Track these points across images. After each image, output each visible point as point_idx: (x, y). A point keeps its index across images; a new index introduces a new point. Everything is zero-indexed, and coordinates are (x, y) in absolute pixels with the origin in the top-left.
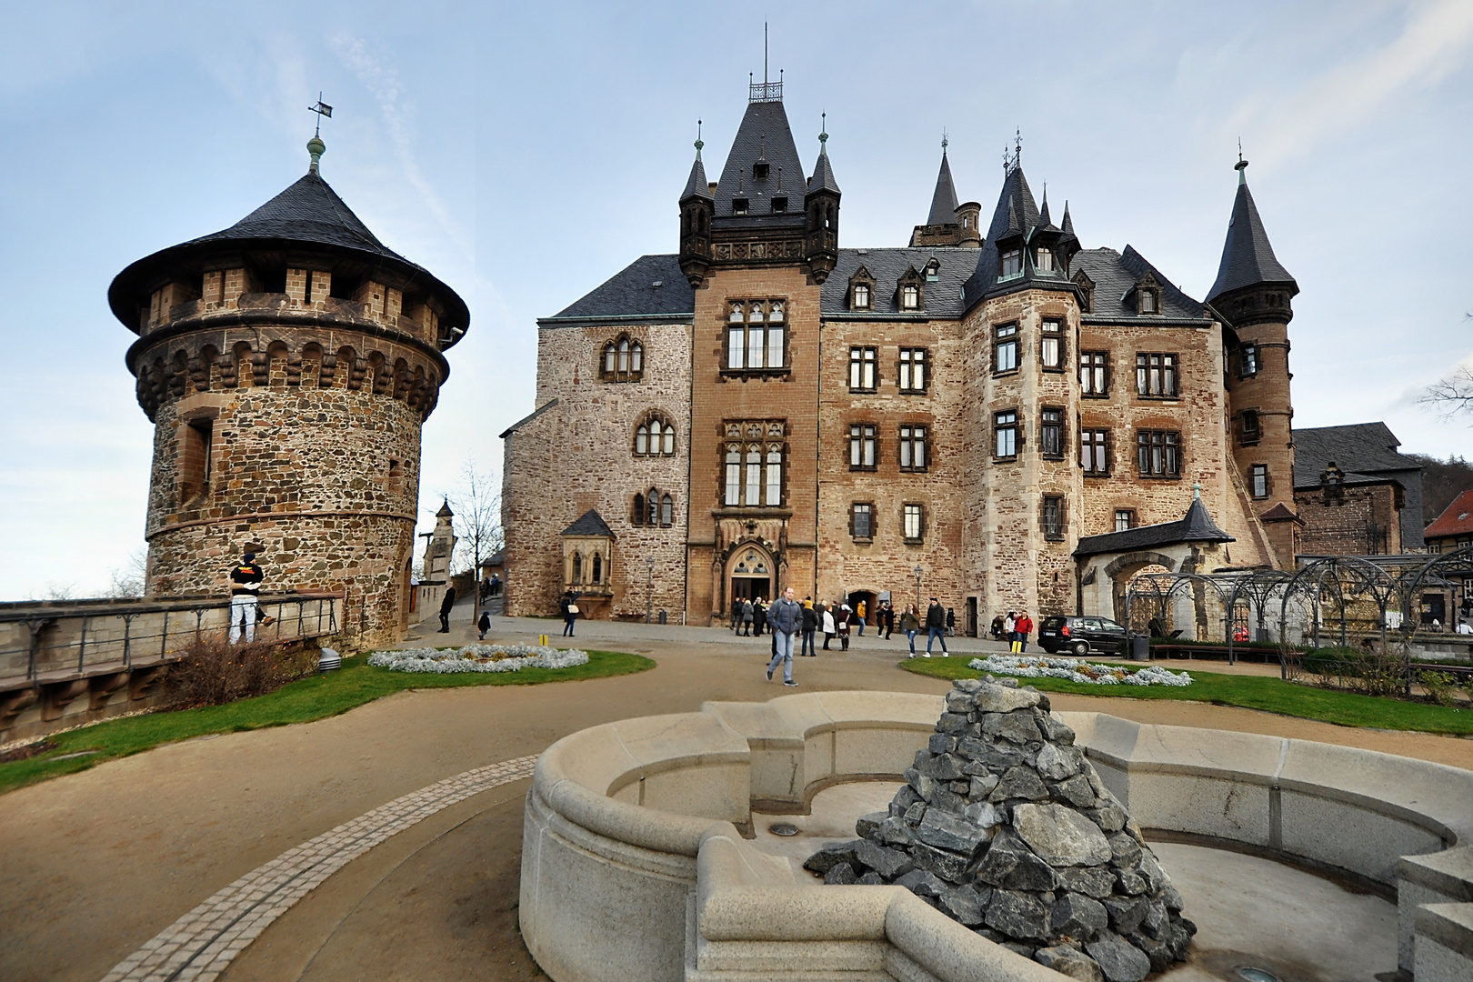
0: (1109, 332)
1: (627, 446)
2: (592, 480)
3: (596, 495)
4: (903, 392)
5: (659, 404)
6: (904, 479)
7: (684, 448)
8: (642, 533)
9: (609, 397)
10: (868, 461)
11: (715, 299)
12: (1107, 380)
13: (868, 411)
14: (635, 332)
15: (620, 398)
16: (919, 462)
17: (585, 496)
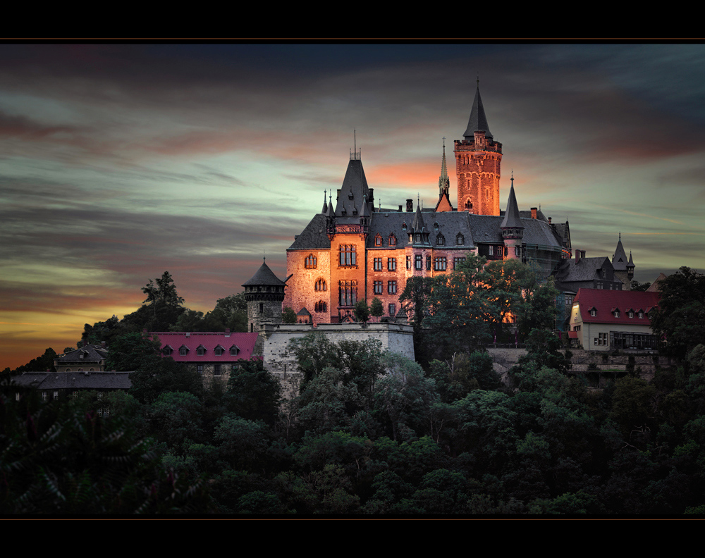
0: (446, 252)
1: (314, 288)
2: (304, 298)
3: (305, 303)
4: (389, 270)
5: (322, 275)
6: (389, 297)
7: (329, 289)
8: (318, 314)
9: (308, 273)
10: (380, 292)
11: (336, 244)
12: (446, 266)
13: (379, 277)
14: (314, 253)
15: (311, 274)
16: (394, 292)
17: (302, 303)
